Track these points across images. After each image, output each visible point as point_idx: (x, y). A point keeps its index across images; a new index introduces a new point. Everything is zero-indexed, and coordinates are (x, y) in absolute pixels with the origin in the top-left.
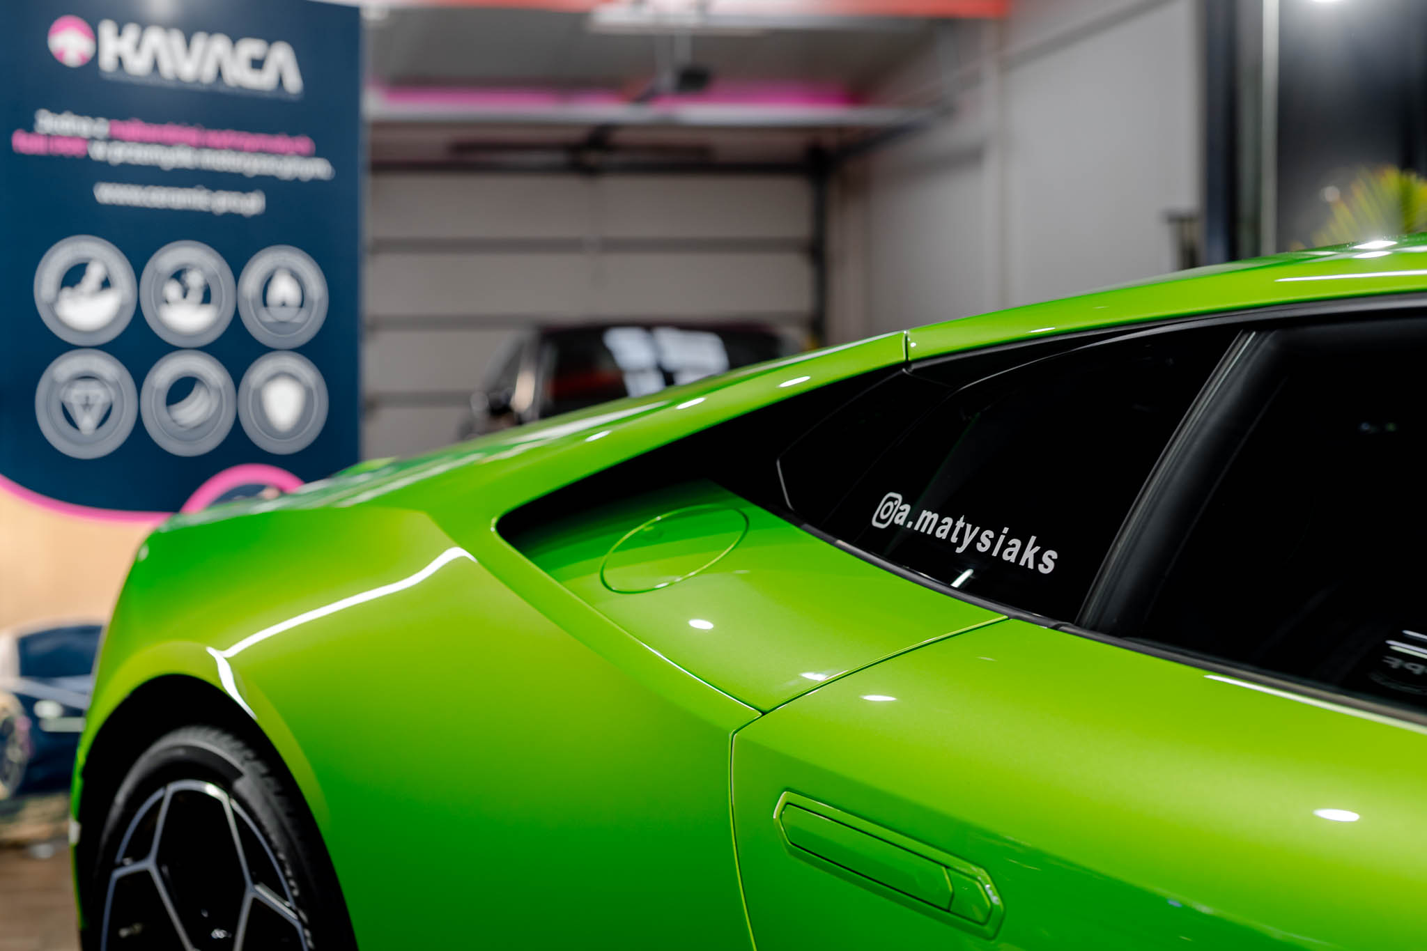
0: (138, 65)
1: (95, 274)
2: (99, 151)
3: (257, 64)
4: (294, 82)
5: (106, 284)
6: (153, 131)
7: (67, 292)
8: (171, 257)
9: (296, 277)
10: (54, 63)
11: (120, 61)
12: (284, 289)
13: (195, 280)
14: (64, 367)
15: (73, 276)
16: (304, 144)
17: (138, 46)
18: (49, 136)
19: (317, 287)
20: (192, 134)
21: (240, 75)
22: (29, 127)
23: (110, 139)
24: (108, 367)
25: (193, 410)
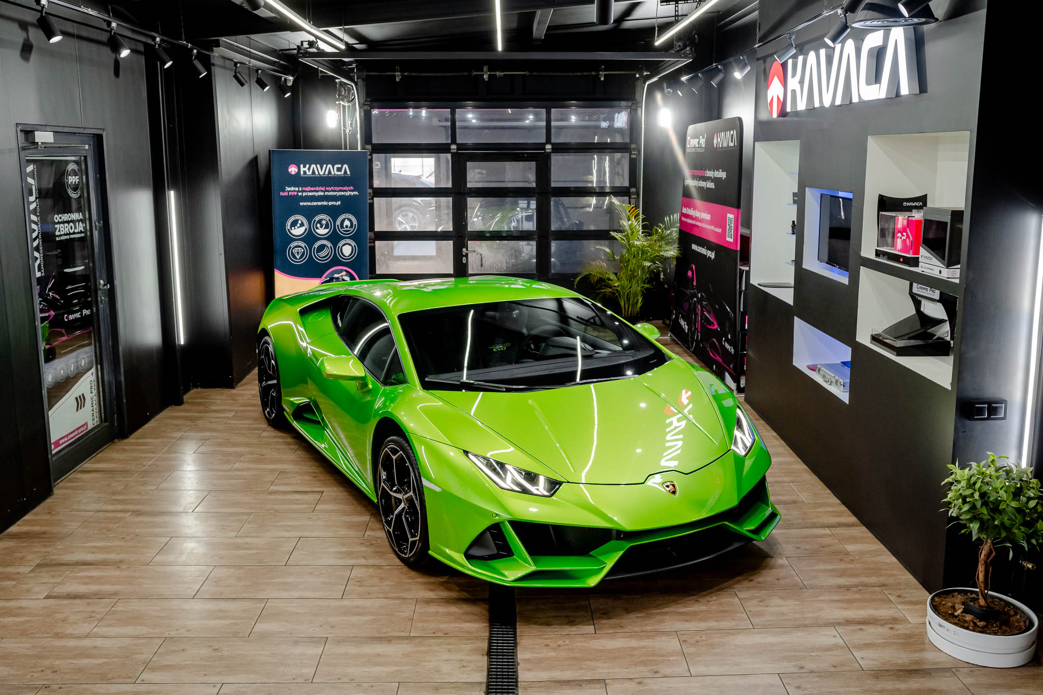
0: (309, 173)
1: (300, 222)
2: (300, 194)
3: (339, 170)
4: (349, 173)
5: (302, 225)
6: (313, 189)
7: (293, 228)
8: (317, 218)
9: (349, 220)
10: (289, 174)
11: (305, 172)
12: (347, 223)
13: (324, 222)
14: (293, 245)
15: (294, 224)
16: (352, 188)
17: (309, 169)
18: (288, 191)
19: (355, 222)
20: (323, 189)
21: (335, 172)
22: (284, 191)
23: (302, 191)
24: (302, 244)
25: (322, 254)
